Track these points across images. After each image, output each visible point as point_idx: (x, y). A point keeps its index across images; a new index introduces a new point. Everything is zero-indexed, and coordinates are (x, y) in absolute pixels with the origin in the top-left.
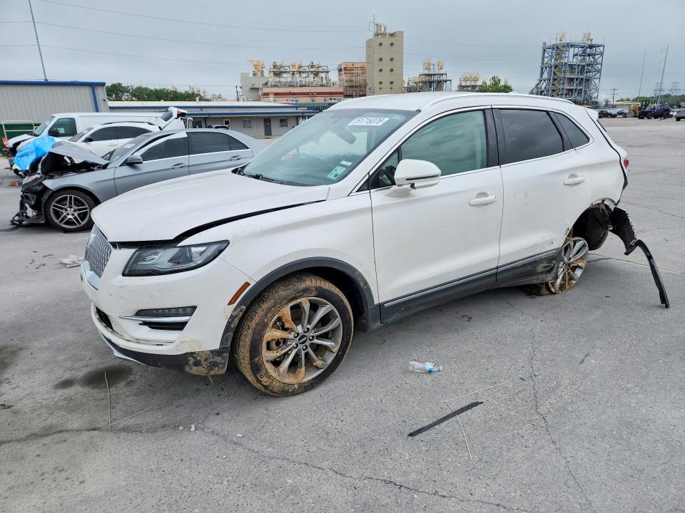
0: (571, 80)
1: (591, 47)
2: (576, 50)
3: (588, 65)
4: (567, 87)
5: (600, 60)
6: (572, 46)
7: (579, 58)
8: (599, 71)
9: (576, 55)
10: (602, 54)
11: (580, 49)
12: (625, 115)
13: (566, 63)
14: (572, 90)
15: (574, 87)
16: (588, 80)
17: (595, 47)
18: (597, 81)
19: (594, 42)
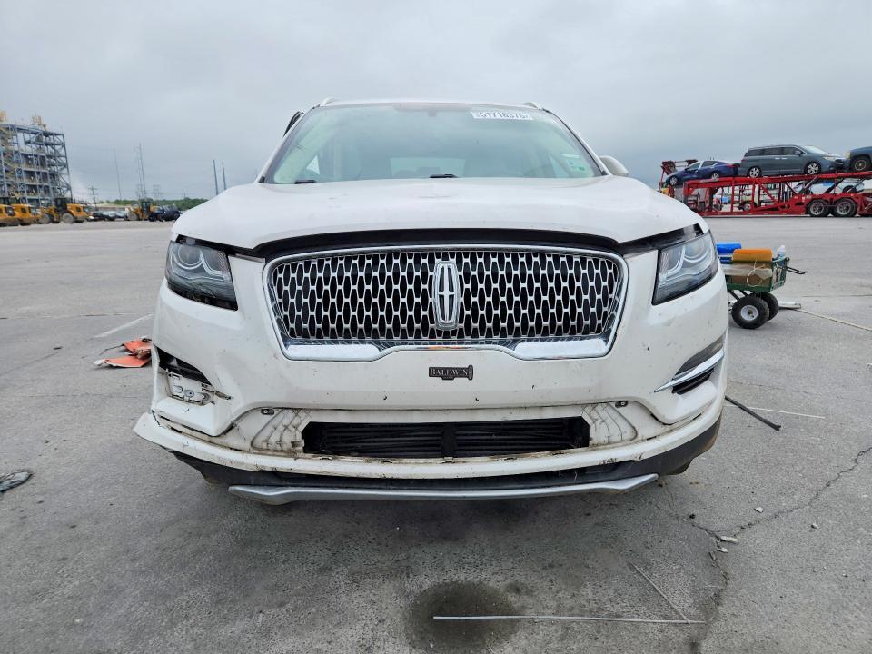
0: (30, 174)
1: (47, 134)
2: (27, 137)
3: (49, 157)
4: (26, 182)
5: (62, 152)
6: (20, 130)
7: (34, 146)
8: (66, 166)
9: (29, 142)
10: (63, 145)
11: (32, 135)
12: (126, 218)
13: (17, 152)
14: (34, 187)
15: (37, 183)
16: (53, 175)
17: (51, 135)
18: (66, 178)
19: (49, 129)
